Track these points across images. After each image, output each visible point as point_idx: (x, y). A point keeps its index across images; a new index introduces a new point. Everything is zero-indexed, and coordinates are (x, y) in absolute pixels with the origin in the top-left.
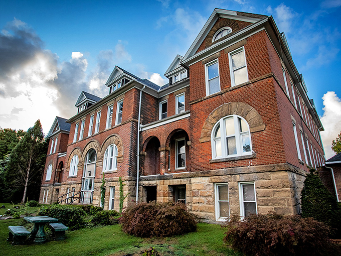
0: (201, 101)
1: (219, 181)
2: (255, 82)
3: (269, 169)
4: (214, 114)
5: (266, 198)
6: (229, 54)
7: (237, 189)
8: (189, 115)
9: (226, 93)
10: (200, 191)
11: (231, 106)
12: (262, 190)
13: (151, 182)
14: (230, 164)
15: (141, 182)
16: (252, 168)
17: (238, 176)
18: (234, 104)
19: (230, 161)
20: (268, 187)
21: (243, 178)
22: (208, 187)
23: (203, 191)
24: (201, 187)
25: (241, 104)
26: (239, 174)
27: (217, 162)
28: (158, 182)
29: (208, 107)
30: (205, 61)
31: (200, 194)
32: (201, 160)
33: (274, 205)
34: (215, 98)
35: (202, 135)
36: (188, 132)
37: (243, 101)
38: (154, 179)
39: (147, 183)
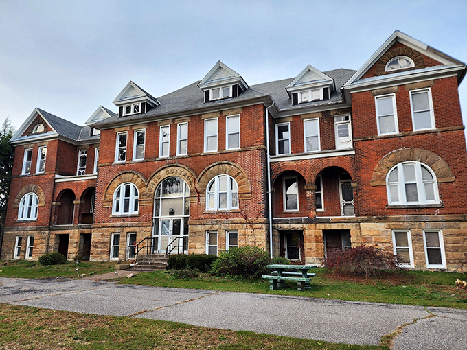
0: (371, 140)
1: (399, 227)
2: (444, 131)
3: (460, 219)
4: (391, 158)
5: (455, 245)
6: (410, 91)
7: (422, 236)
8: (353, 152)
9: (407, 137)
10: (373, 237)
11: (413, 151)
12: (451, 237)
13: (293, 225)
14: (413, 211)
15: (276, 225)
16: (440, 217)
17: (423, 224)
18: (417, 151)
19: (413, 208)
20: (458, 235)
21: (429, 225)
22: (385, 233)
23: (378, 237)
24: (375, 233)
25: (426, 152)
26: (425, 222)
27: (396, 208)
28: (305, 225)
29: (380, 149)
30: (377, 92)
31: (373, 240)
32: (373, 205)
33: (464, 251)
34: (391, 139)
35: (374, 178)
36: (351, 173)
37: (429, 149)
38: (299, 222)
39: (286, 226)
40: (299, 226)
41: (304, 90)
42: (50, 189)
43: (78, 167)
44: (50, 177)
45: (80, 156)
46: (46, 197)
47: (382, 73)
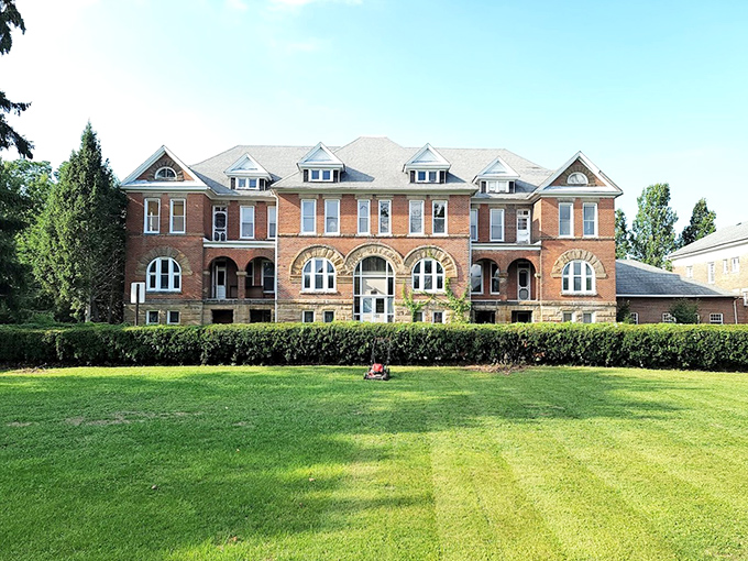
0: (554, 240)
2: (603, 239)
6: (583, 204)
8: (540, 248)
9: (578, 241)
14: (578, 298)
15: (474, 306)
17: (584, 308)
19: (578, 296)
22: (559, 314)
26: (585, 306)
27: (568, 295)
28: (498, 307)
29: (560, 248)
30: (560, 200)
32: (551, 292)
34: (568, 241)
38: (494, 304)
39: (482, 307)
40: (493, 308)
41: (491, 180)
42: (197, 256)
43: (214, 227)
44: (196, 240)
45: (215, 213)
46: (191, 262)
47: (565, 184)
